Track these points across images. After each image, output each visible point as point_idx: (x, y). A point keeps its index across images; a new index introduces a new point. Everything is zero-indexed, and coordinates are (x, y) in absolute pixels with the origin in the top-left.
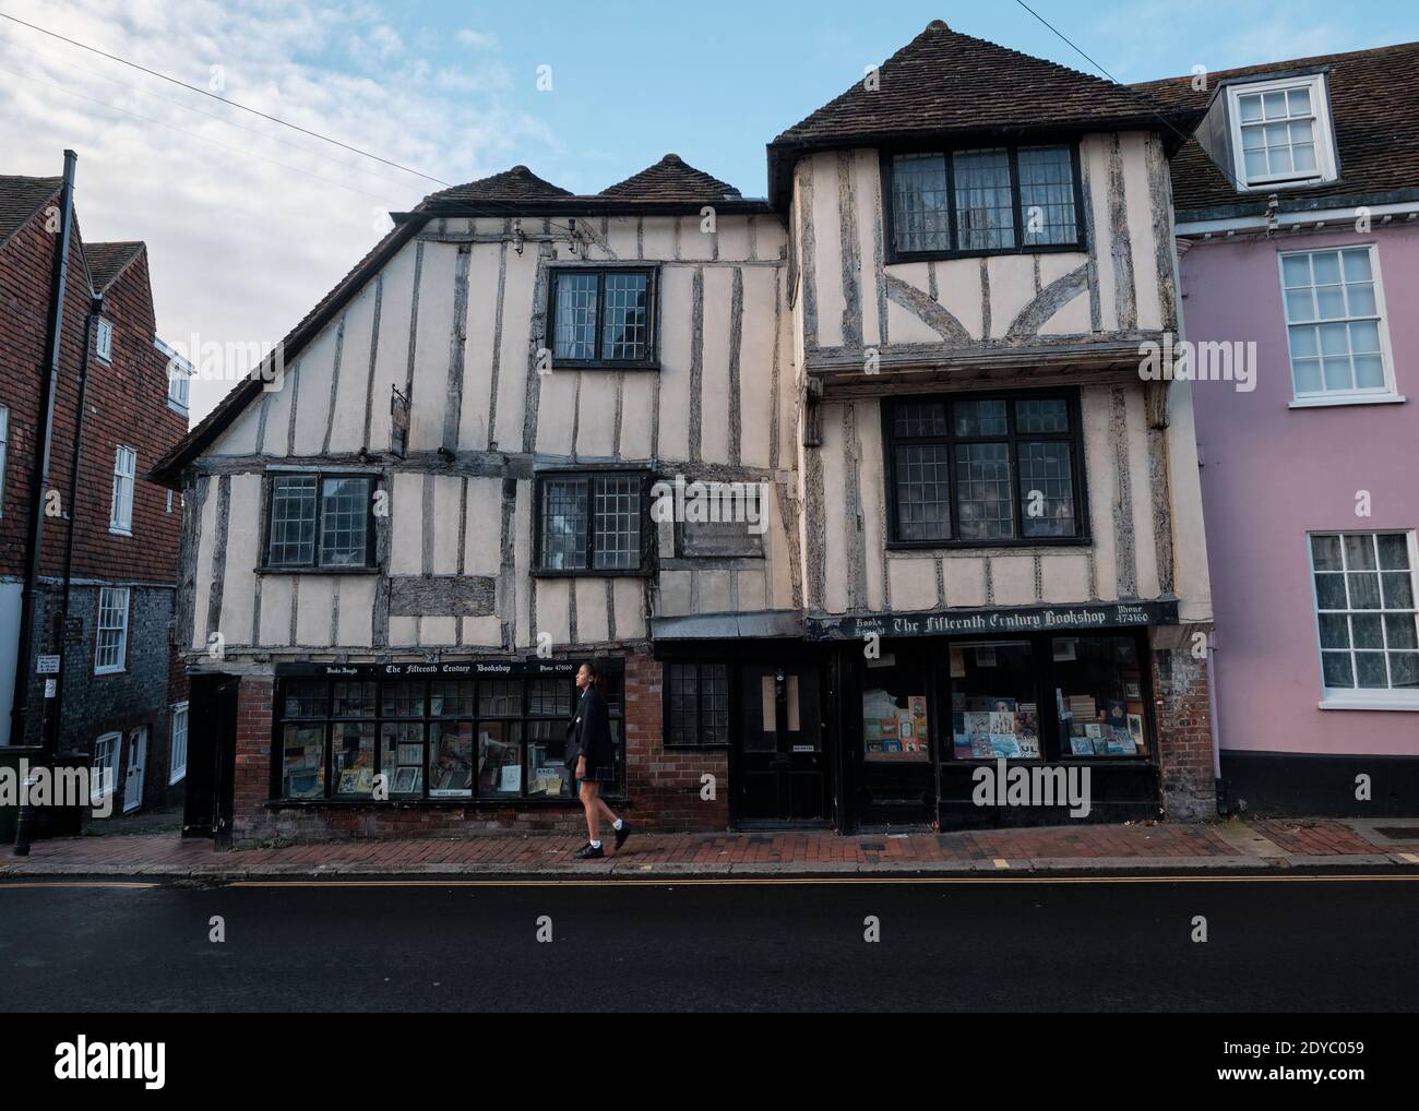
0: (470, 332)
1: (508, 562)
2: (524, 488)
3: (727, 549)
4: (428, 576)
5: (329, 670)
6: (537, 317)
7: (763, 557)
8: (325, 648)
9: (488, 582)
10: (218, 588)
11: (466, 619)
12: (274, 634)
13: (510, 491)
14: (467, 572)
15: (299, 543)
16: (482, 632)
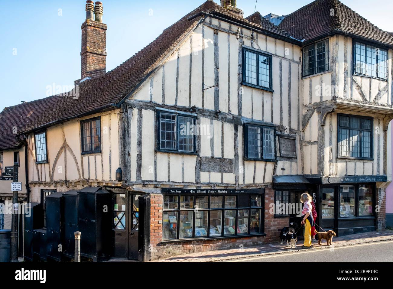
0: (220, 66)
1: (236, 155)
2: (240, 128)
3: (289, 155)
4: (213, 157)
6: (239, 65)
7: (296, 158)
8: (180, 183)
9: (230, 161)
10: (139, 156)
11: (224, 174)
12: (162, 177)
13: (236, 129)
14: (225, 157)
15: (171, 141)
16: (229, 179)
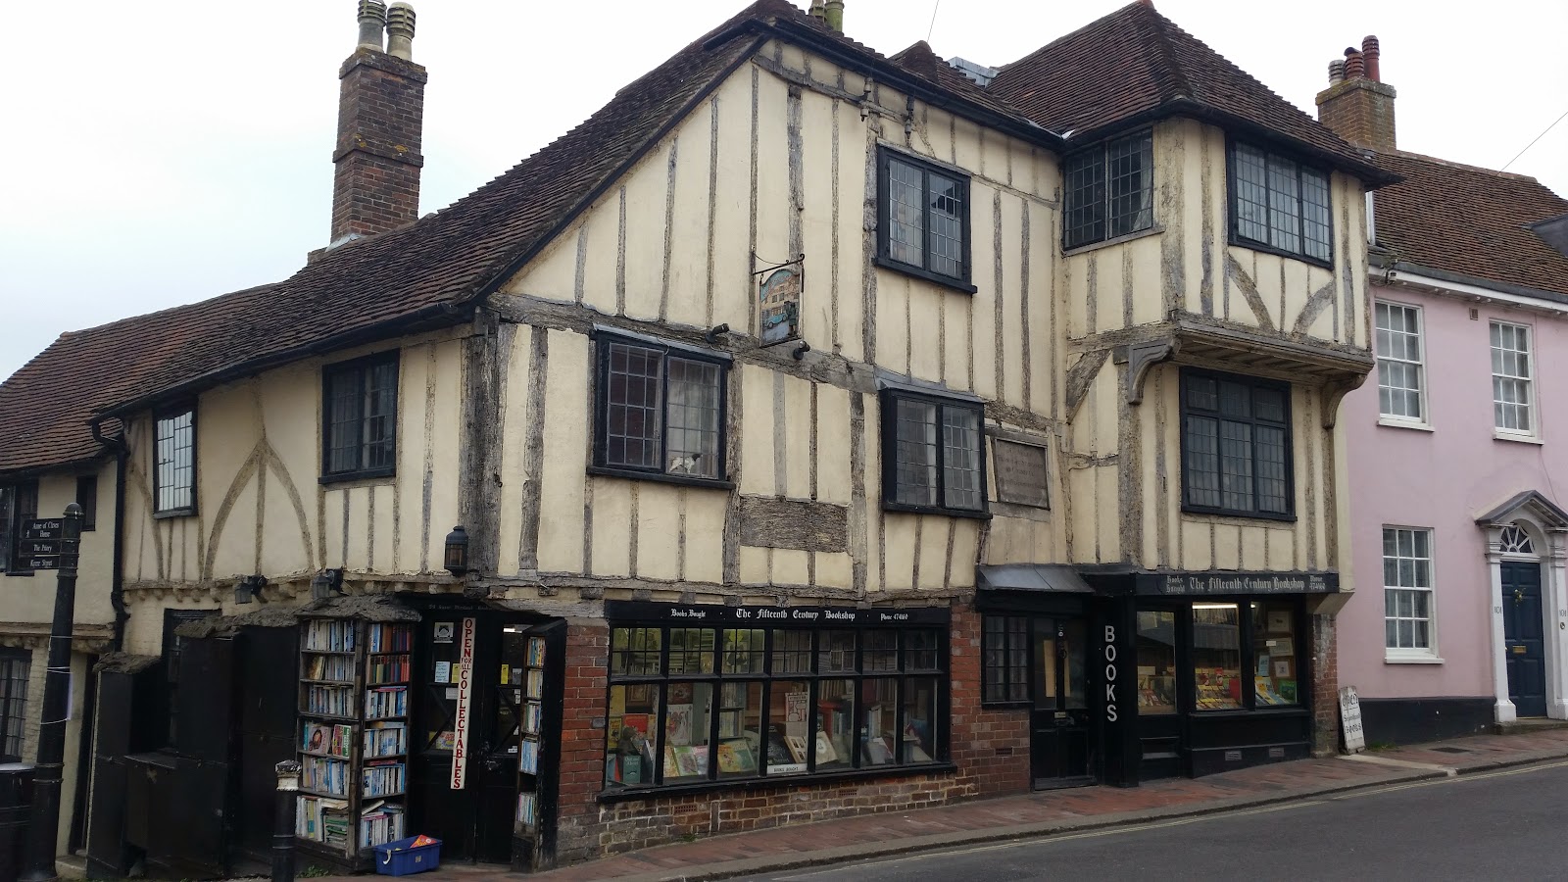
0: (808, 202)
1: (858, 491)
2: (871, 403)
3: (1024, 497)
4: (781, 499)
5: (674, 613)
6: (868, 203)
7: (1049, 510)
8: (671, 583)
9: (841, 511)
10: (533, 488)
11: (819, 556)
12: (610, 563)
13: (858, 404)
14: (821, 498)
15: (644, 438)
16: (834, 572)
